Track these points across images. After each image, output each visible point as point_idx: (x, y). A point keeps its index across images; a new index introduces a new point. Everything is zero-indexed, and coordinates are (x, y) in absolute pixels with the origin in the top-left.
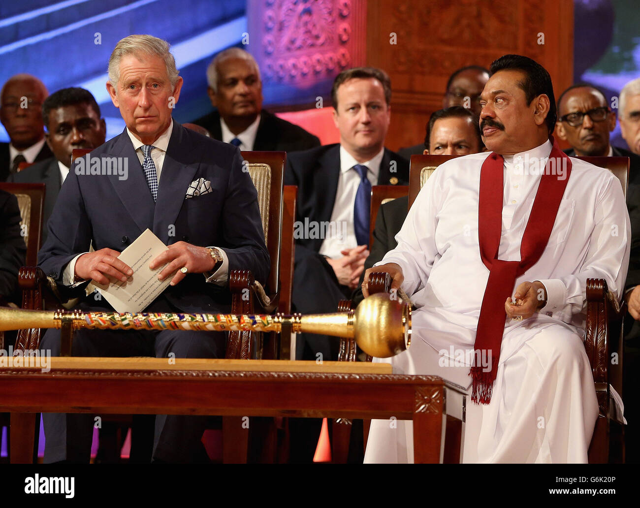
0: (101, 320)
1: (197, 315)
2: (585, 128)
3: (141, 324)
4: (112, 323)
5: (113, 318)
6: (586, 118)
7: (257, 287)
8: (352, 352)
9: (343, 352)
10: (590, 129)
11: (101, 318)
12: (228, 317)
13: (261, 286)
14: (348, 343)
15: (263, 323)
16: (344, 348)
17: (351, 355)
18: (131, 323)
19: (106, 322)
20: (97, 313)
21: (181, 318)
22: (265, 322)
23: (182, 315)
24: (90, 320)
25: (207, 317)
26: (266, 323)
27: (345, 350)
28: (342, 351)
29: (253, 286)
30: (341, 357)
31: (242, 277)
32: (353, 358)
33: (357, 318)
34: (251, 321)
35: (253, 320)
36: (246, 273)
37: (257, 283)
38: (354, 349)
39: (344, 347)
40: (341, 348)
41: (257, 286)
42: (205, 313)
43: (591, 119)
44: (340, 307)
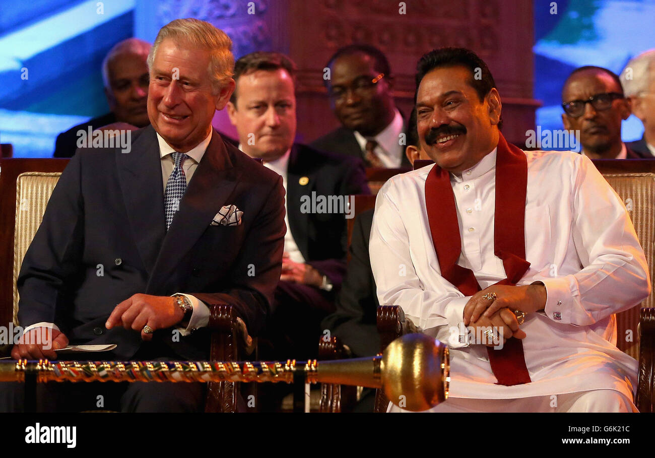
0: (73, 371)
1: (190, 363)
2: (587, 119)
3: (122, 375)
4: (86, 374)
5: (88, 368)
6: (588, 106)
7: (239, 325)
8: (335, 398)
9: (325, 397)
10: (592, 120)
11: (73, 368)
12: (228, 365)
13: (244, 323)
14: (331, 387)
15: (270, 371)
16: (325, 393)
17: (335, 401)
18: (109, 374)
19: (79, 373)
20: (68, 362)
21: (171, 366)
22: (273, 370)
23: (171, 363)
24: (59, 371)
25: (203, 365)
26: (274, 372)
27: (327, 395)
28: (323, 397)
29: (235, 324)
30: (323, 404)
31: (223, 314)
32: (337, 404)
33: (386, 364)
34: (257, 369)
35: (259, 369)
36: (228, 309)
37: (239, 319)
38: (338, 393)
39: (325, 391)
40: (322, 393)
41: (239, 323)
42: (198, 361)
43: (594, 108)
44: (322, 344)
